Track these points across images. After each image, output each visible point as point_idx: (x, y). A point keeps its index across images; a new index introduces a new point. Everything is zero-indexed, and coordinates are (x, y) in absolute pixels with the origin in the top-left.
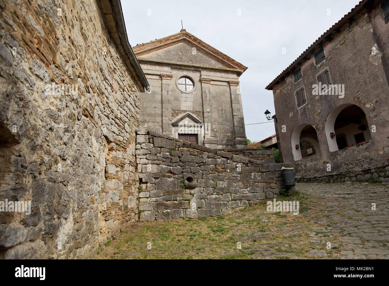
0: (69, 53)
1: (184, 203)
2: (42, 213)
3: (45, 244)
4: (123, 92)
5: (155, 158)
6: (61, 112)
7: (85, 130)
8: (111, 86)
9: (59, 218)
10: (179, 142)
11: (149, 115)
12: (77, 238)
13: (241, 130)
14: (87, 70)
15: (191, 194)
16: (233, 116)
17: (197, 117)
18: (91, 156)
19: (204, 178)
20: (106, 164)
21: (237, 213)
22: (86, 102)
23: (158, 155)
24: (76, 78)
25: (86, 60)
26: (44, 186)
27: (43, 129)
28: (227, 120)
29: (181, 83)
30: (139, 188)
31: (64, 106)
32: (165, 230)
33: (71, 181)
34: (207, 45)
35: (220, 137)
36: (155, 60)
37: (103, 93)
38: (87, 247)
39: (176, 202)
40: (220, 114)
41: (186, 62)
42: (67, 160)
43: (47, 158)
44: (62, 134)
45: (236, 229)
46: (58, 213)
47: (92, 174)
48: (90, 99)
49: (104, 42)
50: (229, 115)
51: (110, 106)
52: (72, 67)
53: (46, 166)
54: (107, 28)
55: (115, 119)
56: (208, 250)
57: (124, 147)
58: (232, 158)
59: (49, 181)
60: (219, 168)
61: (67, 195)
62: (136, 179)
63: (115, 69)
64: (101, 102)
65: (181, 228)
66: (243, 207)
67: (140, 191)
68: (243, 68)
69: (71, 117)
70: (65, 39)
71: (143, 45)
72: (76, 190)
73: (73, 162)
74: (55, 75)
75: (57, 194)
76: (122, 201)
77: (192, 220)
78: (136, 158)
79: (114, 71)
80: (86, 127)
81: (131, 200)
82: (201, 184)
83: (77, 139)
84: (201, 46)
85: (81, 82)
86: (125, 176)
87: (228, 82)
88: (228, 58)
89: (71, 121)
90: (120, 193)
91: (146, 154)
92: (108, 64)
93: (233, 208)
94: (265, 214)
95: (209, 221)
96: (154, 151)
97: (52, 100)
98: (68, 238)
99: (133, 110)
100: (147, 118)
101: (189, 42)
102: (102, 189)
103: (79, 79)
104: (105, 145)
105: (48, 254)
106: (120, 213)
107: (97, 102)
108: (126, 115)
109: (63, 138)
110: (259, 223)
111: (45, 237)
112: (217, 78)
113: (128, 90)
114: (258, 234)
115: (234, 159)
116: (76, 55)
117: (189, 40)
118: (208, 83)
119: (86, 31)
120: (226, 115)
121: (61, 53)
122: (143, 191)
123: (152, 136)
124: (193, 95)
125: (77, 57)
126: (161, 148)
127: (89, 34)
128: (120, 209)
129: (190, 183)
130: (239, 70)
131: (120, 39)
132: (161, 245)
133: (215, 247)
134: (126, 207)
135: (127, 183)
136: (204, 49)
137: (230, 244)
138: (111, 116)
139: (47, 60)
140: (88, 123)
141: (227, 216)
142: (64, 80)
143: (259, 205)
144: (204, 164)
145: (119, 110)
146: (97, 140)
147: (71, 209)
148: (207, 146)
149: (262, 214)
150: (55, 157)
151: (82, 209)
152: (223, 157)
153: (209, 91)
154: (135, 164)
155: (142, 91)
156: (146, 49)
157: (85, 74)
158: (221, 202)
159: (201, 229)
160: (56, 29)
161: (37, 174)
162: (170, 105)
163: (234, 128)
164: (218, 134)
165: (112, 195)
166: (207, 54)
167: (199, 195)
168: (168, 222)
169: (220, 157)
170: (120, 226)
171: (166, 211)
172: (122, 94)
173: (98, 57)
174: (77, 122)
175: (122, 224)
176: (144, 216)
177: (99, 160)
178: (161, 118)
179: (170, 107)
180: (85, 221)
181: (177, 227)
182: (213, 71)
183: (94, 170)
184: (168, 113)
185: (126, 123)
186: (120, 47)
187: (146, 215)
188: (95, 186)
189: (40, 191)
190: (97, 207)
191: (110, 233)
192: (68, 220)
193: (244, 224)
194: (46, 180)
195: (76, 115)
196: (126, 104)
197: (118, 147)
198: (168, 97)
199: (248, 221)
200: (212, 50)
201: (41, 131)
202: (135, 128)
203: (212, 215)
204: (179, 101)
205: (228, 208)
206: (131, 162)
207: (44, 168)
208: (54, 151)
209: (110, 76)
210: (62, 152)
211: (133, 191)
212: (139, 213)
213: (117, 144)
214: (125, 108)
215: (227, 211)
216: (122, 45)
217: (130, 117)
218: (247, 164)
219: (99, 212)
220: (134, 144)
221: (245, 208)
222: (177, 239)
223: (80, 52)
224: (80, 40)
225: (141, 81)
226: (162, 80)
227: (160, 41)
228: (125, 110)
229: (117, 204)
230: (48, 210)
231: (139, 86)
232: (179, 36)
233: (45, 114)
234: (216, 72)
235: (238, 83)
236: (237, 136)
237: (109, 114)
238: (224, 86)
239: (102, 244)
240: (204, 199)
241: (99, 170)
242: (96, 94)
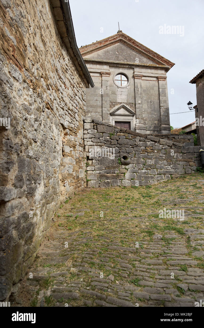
0: (34, 57)
1: (121, 175)
2: (24, 179)
3: (28, 200)
4: (74, 88)
5: (99, 141)
6: (31, 106)
7: (48, 119)
8: (64, 83)
9: (35, 183)
10: (117, 128)
11: (91, 106)
12: (47, 197)
13: (167, 118)
14: (47, 71)
15: (126, 169)
16: (160, 107)
17: (130, 108)
18: (52, 139)
19: (136, 157)
20: (63, 146)
21: (162, 184)
22: (48, 98)
23: (101, 138)
24: (40, 79)
25: (46, 62)
26: (24, 161)
27: (21, 119)
28: (154, 111)
29: (117, 79)
30: (86, 163)
31: (33, 101)
32: (107, 195)
33: (41, 158)
34: (140, 44)
35: (149, 124)
36: (96, 60)
37: (59, 90)
38: (53, 203)
39: (114, 174)
40: (149, 106)
41: (122, 60)
42: (38, 142)
43: (25, 141)
44: (33, 123)
45: (161, 195)
46: (34, 180)
47: (54, 152)
48: (50, 95)
49: (58, 46)
50: (157, 106)
51: (64, 100)
52: (37, 70)
53: (24, 146)
54: (60, 33)
55: (68, 110)
56: (139, 210)
57: (75, 132)
58: (159, 142)
59: (27, 157)
60: (148, 149)
61: (39, 167)
62: (84, 157)
63: (67, 69)
64: (58, 97)
65: (119, 193)
66: (166, 180)
67: (87, 165)
68: (170, 65)
69: (38, 109)
70: (31, 46)
71: (86, 46)
72: (44, 164)
73: (41, 144)
74: (26, 76)
75: (33, 167)
76: (75, 172)
77: (126, 188)
78: (84, 141)
79: (66, 71)
80: (48, 118)
81: (81, 172)
82: (134, 161)
83: (43, 127)
84: (135, 45)
85: (43, 81)
86: (77, 154)
87: (157, 78)
88: (158, 56)
89: (38, 112)
90: (73, 167)
91: (92, 138)
92: (62, 65)
93: (158, 180)
94: (184, 186)
95: (139, 189)
96: (97, 136)
97: (25, 97)
98: (41, 197)
99: (81, 102)
100: (91, 109)
101: (125, 42)
102: (61, 164)
103: (42, 78)
104: (61, 130)
105: (30, 207)
106: (74, 181)
107: (55, 97)
108: (76, 107)
109: (34, 126)
110: (179, 192)
111: (28, 196)
112: (148, 74)
113: (77, 86)
114: (178, 200)
115: (161, 142)
116: (39, 59)
117: (125, 40)
118: (140, 79)
119: (45, 38)
120: (154, 106)
121: (29, 58)
122: (90, 166)
123: (96, 123)
124: (127, 90)
125: (39, 60)
126: (103, 133)
127: (47, 40)
128: (74, 178)
129: (125, 161)
130: (167, 66)
131: (70, 43)
132: (104, 205)
133: (144, 208)
134: (78, 177)
135: (78, 160)
136: (138, 48)
137: (156, 206)
138: (65, 108)
139: (20, 65)
140: (50, 114)
141: (153, 186)
142: (32, 80)
143: (179, 179)
144: (137, 146)
145: (71, 103)
146: (56, 127)
147: (42, 177)
148: (137, 131)
149: (182, 185)
150: (30, 140)
151: (49, 177)
152: (152, 141)
153: (141, 86)
154: (83, 146)
155: (87, 87)
156: (89, 50)
157: (46, 74)
158: (149, 175)
159: (133, 195)
160: (24, 38)
161: (19, 153)
162: (108, 98)
163: (160, 117)
164: (147, 122)
165: (68, 168)
166: (140, 52)
167: (132, 170)
168: (108, 188)
169: (149, 140)
170: (74, 190)
171: (107, 180)
172: (72, 90)
173: (54, 60)
174: (42, 113)
175: (76, 189)
176: (90, 184)
177: (58, 142)
178: (101, 109)
179: (108, 100)
180: (51, 186)
181: (115, 192)
182: (145, 68)
183: (55, 149)
184: (107, 105)
185: (76, 114)
186: (70, 50)
187: (92, 183)
188: (57, 161)
189: (22, 164)
190: (58, 177)
191: (68, 195)
192: (41, 185)
193: (167, 192)
194: (25, 157)
195: (42, 107)
196: (76, 98)
197: (71, 133)
198: (107, 91)
199: (170, 190)
200: (145, 49)
201: (20, 121)
202: (83, 118)
203: (141, 185)
204: (115, 95)
205: (154, 180)
206: (80, 143)
207: (23, 148)
208: (29, 136)
209: (64, 75)
210: (34, 137)
211: (82, 165)
212: (87, 181)
213: (70, 130)
214: (75, 101)
215: (154, 182)
216: (71, 48)
217: (79, 108)
218: (172, 146)
219: (60, 180)
220: (82, 130)
221: (168, 181)
222: (116, 201)
223: (41, 56)
224: (40, 46)
225: (86, 79)
226: (102, 77)
227: (100, 42)
228: (75, 103)
229: (72, 174)
230: (28, 177)
231: (85, 83)
232: (116, 37)
233: (21, 108)
234: (147, 68)
235: (165, 78)
236: (163, 123)
237: (64, 107)
238: (153, 81)
239: (63, 202)
240: (136, 173)
241: (58, 150)
242: (54, 91)
